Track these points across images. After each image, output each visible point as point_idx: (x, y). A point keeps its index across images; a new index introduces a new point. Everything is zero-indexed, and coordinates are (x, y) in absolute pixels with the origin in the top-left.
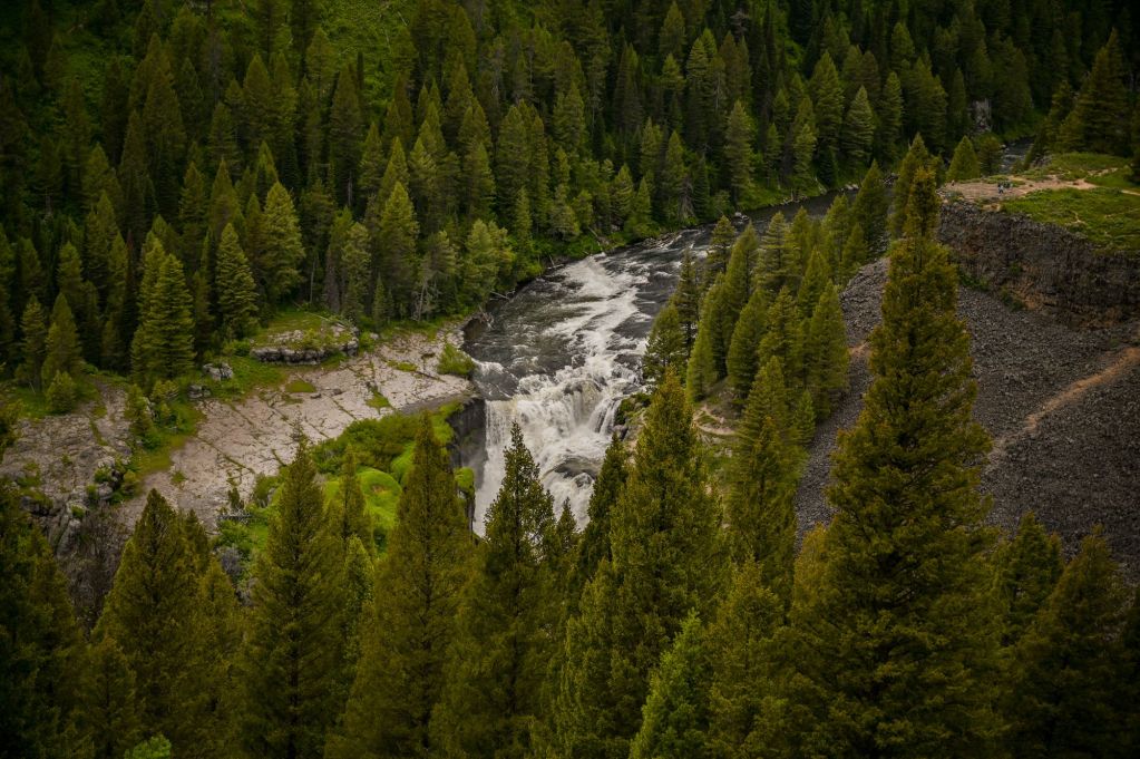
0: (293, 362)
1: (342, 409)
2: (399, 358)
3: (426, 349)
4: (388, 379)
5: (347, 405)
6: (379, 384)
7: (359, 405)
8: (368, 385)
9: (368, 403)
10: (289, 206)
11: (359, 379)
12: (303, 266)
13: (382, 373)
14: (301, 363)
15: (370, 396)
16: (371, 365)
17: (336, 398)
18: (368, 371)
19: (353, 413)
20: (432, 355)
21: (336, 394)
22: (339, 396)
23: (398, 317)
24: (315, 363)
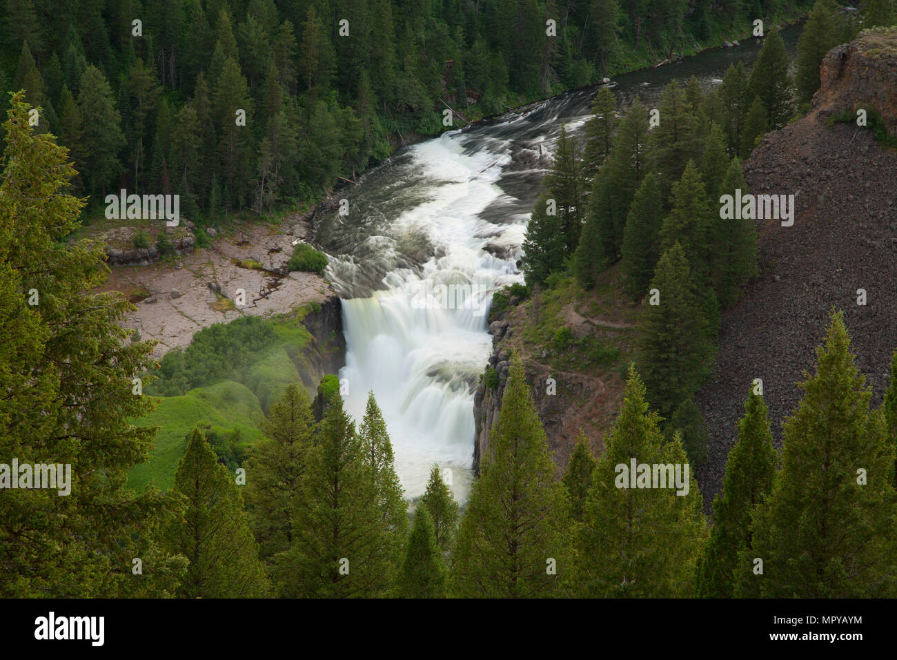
0: (120, 263)
1: (182, 313)
2: (242, 254)
3: (272, 245)
4: (232, 279)
5: (188, 309)
6: (221, 284)
7: (201, 310)
8: (210, 286)
9: (211, 306)
10: (105, 86)
11: (198, 280)
12: (124, 154)
13: (224, 272)
14: (131, 264)
15: (213, 298)
16: (210, 263)
17: (174, 302)
18: (209, 271)
19: (194, 318)
20: (279, 250)
21: (174, 298)
22: (178, 301)
23: (236, 207)
24: (146, 263)
